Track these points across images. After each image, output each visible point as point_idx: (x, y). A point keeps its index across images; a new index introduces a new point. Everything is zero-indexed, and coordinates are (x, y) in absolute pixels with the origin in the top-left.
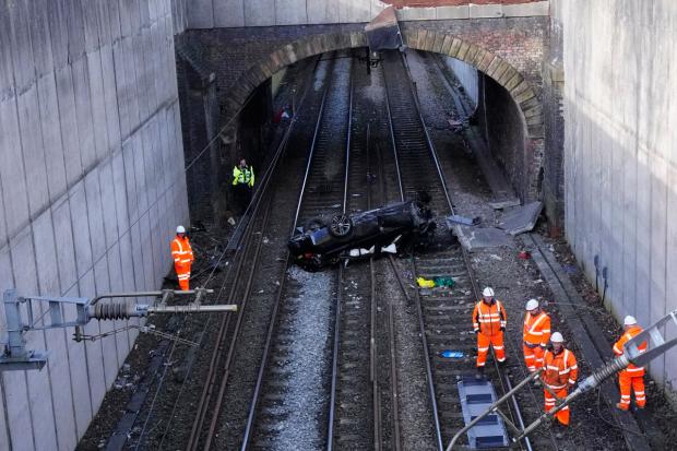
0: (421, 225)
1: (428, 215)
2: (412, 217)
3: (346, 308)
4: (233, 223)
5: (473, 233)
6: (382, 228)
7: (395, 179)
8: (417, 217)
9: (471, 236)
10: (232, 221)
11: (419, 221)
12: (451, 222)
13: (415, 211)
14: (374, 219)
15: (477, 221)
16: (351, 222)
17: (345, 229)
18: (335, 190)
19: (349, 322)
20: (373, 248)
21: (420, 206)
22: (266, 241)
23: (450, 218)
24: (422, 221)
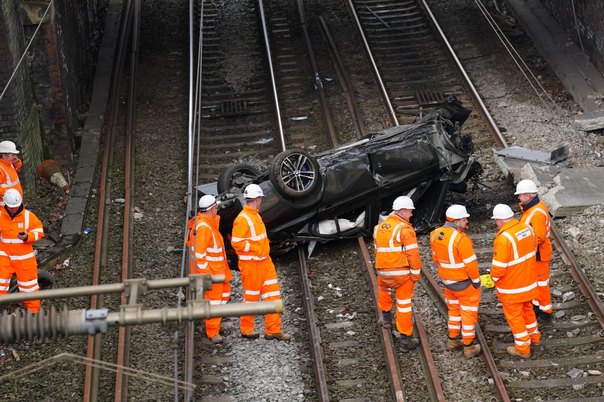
0: (455, 167)
1: (465, 146)
2: (435, 151)
3: (329, 337)
4: (63, 183)
5: (557, 179)
6: (377, 177)
7: (372, 82)
8: (444, 152)
9: (554, 185)
10: (60, 179)
11: (448, 159)
12: (507, 159)
13: (440, 140)
14: (363, 160)
15: (559, 155)
16: (317, 167)
17: (306, 181)
18: (255, 110)
19: (341, 363)
20: (361, 217)
21: (449, 129)
22: (138, 216)
23: (502, 152)
24: (455, 160)
